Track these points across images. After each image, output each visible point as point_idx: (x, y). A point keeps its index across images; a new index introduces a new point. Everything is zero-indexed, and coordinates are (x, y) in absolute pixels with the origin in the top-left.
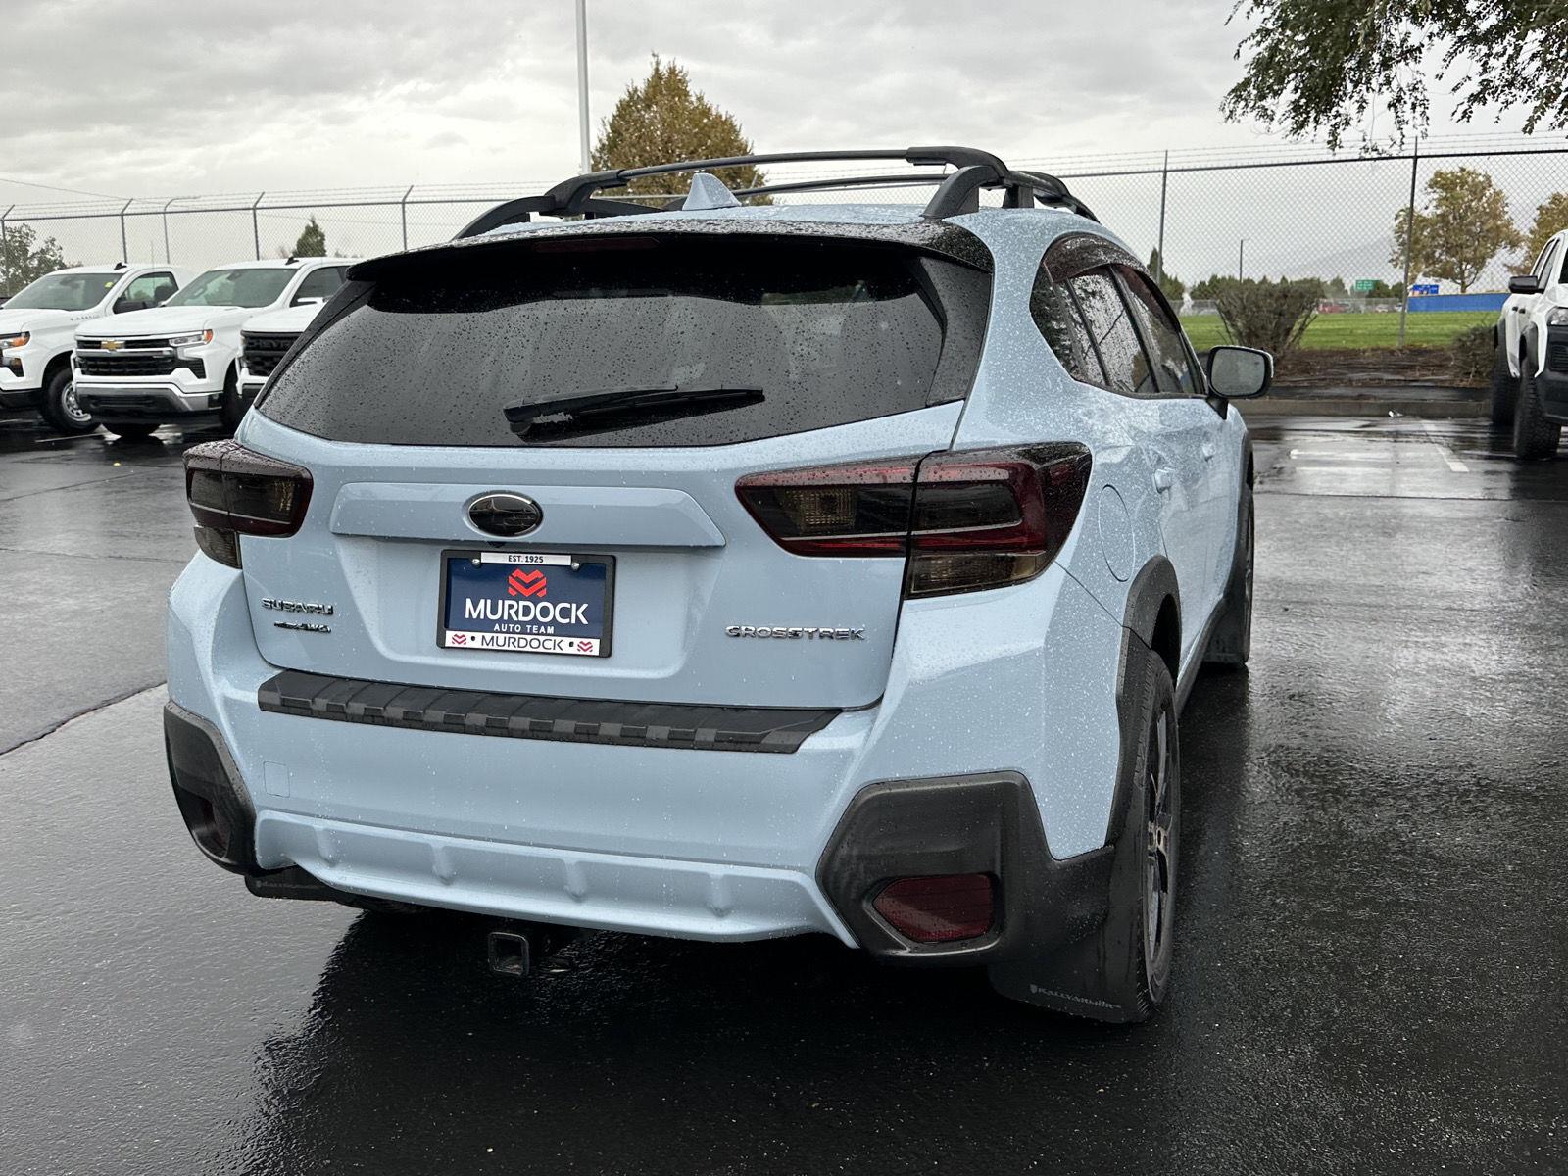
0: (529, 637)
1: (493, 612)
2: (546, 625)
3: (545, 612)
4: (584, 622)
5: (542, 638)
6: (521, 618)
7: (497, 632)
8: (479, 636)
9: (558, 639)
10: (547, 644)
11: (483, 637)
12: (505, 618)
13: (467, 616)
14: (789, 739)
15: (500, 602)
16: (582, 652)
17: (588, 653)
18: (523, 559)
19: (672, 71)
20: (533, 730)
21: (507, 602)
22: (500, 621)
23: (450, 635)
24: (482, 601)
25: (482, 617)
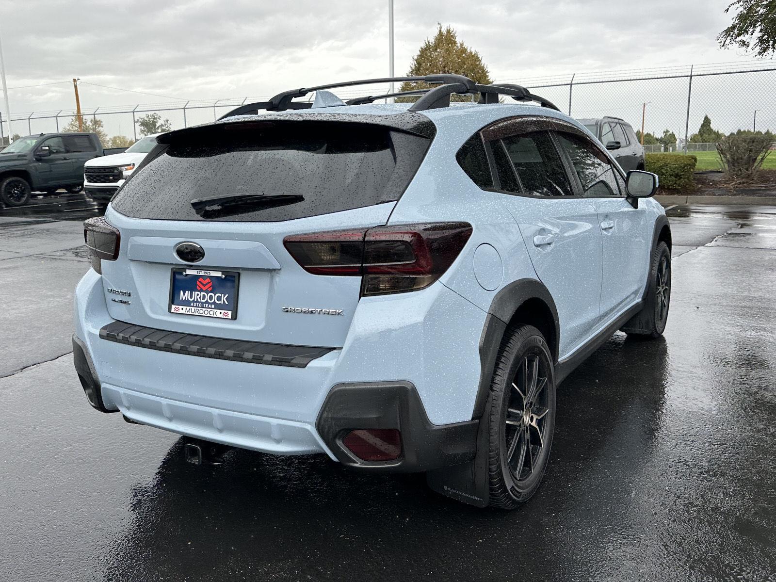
0: (204, 309)
1: (191, 298)
2: (211, 304)
3: (211, 298)
4: (227, 303)
5: (209, 310)
6: (202, 301)
7: (192, 306)
8: (184, 308)
9: (215, 310)
10: (212, 313)
11: (186, 309)
12: (196, 300)
13: (181, 299)
14: (303, 361)
15: (194, 292)
16: (224, 317)
17: (227, 317)
18: (202, 273)
19: (448, 31)
20: (198, 352)
21: (196, 293)
22: (194, 301)
23: (173, 307)
24: (187, 292)
25: (187, 299)
